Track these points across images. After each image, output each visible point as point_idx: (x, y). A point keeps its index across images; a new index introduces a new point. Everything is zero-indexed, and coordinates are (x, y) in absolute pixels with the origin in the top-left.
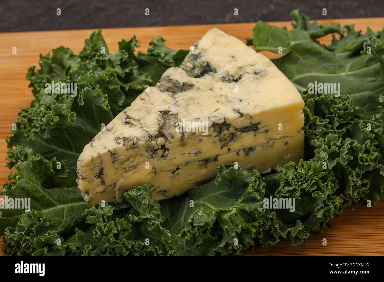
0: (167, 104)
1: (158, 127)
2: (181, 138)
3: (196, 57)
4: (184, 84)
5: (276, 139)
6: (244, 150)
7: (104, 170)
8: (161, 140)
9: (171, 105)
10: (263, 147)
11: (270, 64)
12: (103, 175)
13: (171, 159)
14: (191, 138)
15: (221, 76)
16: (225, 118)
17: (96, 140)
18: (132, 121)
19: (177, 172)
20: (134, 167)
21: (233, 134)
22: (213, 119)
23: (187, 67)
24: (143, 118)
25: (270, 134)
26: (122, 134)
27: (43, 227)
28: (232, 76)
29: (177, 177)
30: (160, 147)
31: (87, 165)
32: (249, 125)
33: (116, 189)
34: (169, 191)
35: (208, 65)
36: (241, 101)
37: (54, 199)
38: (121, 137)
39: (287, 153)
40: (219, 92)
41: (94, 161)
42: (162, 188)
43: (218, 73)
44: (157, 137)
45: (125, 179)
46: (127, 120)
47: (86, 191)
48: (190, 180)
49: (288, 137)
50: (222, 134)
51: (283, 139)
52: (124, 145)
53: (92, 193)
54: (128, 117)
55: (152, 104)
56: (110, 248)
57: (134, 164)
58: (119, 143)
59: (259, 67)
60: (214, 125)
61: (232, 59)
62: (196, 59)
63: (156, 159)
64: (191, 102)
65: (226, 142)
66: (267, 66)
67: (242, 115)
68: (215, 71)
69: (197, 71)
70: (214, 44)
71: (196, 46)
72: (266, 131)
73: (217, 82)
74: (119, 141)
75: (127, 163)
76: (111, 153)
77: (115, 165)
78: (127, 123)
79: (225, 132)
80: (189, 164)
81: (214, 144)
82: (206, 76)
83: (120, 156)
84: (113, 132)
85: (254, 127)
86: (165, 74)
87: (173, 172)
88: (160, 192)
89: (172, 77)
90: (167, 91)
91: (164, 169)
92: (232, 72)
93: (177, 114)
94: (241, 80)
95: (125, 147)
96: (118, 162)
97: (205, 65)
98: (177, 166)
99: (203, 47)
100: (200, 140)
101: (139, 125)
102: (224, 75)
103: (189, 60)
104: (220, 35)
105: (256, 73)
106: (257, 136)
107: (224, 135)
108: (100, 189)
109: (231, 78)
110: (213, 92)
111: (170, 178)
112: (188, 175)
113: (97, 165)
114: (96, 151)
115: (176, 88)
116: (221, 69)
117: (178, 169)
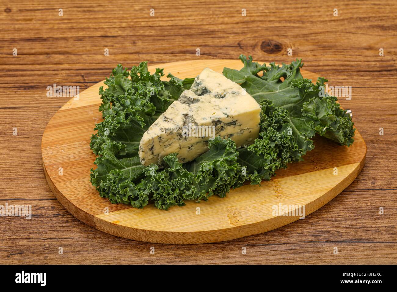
0: (186, 110)
1: (183, 123)
3: (198, 84)
4: (194, 99)
5: (245, 129)
6: (228, 136)
7: (154, 147)
9: (188, 111)
10: (237, 134)
12: (153, 149)
13: (189, 141)
15: (214, 95)
16: (219, 118)
17: (150, 130)
18: (168, 120)
19: (191, 148)
20: (170, 145)
21: (222, 127)
22: (213, 119)
23: (194, 90)
24: (174, 118)
25: (242, 127)
26: (164, 127)
27: (122, 179)
28: (220, 95)
29: (191, 150)
31: (146, 144)
32: (231, 122)
33: (159, 157)
34: (186, 158)
35: (206, 89)
36: (227, 108)
37: (124, 165)
39: (250, 138)
40: (214, 104)
41: (150, 141)
42: (183, 157)
43: (212, 93)
45: (164, 151)
46: (165, 119)
47: (143, 158)
48: (198, 153)
49: (251, 128)
50: (217, 127)
51: (249, 129)
52: (166, 132)
53: (146, 159)
54: (165, 118)
55: (178, 110)
56: (161, 186)
57: (170, 143)
58: (163, 132)
59: (234, 90)
60: (213, 121)
61: (219, 85)
62: (198, 86)
63: (182, 141)
64: (199, 109)
65: (219, 131)
66: (239, 89)
67: (228, 116)
68: (210, 92)
69: (199, 92)
70: (208, 77)
71: (198, 78)
72: (240, 125)
73: (212, 98)
74: (163, 130)
75: (166, 143)
76: (159, 137)
77: (160, 144)
78: (165, 121)
79: (219, 126)
80: (198, 144)
82: (205, 95)
83: (163, 139)
84: (159, 125)
85: (234, 123)
86: (183, 94)
87: (189, 148)
88: (182, 159)
89: (187, 96)
90: (185, 103)
91: (185, 146)
92: (220, 93)
93: (193, 116)
94: (225, 97)
95: (166, 134)
96: (162, 142)
97: (204, 89)
99: (202, 79)
101: (172, 122)
102: (216, 94)
103: (194, 86)
104: (211, 72)
105: (233, 93)
106: (235, 128)
107: (218, 127)
108: (151, 157)
109: (220, 96)
110: (211, 103)
111: (187, 151)
112: (197, 150)
113: (151, 143)
114: (150, 136)
115: (190, 102)
116: (214, 91)
117: (192, 146)
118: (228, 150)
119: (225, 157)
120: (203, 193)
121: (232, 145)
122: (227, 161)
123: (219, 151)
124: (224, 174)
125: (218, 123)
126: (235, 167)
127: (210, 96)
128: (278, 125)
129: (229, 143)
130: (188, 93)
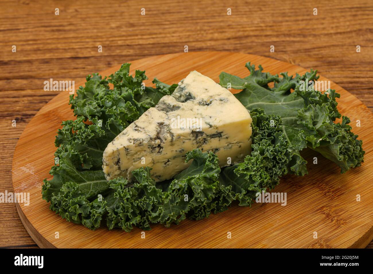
0: (162, 118)
1: (156, 133)
2: (171, 140)
3: (182, 89)
4: (173, 106)
5: (233, 143)
6: (212, 150)
7: (120, 160)
8: (158, 141)
9: (165, 119)
10: (224, 149)
11: (231, 94)
12: (120, 163)
14: (178, 140)
15: (198, 102)
17: (116, 140)
18: (140, 129)
19: (168, 163)
20: (139, 158)
21: (205, 139)
22: (192, 129)
23: (176, 95)
24: (147, 127)
25: (229, 140)
26: (133, 137)
28: (206, 102)
29: (168, 166)
30: (157, 146)
31: (109, 156)
32: (216, 133)
34: (162, 176)
35: (190, 95)
36: (211, 117)
37: (85, 178)
38: (132, 138)
39: (240, 154)
40: (197, 112)
41: (114, 153)
42: (158, 174)
43: (196, 100)
44: (155, 139)
45: (134, 166)
46: (136, 128)
47: (108, 174)
48: (177, 169)
49: (241, 142)
50: (198, 139)
51: (238, 143)
52: (134, 143)
53: (112, 175)
54: (136, 126)
55: (153, 118)
56: (123, 206)
57: (140, 156)
58: (131, 142)
59: (223, 96)
60: (193, 132)
61: (206, 91)
62: (182, 91)
63: (155, 154)
65: (201, 144)
66: (229, 96)
67: (211, 126)
68: (194, 98)
69: (182, 99)
70: (194, 81)
71: (182, 82)
72: (227, 138)
73: (195, 105)
75: (135, 156)
76: (126, 148)
77: (127, 157)
78: (136, 130)
79: (200, 137)
80: (176, 158)
81: (192, 145)
82: (188, 101)
83: (131, 151)
84: (127, 135)
85: (219, 135)
86: (161, 100)
87: (165, 164)
88: (156, 176)
89: (166, 102)
90: (163, 110)
91: (160, 161)
92: (206, 99)
93: (169, 125)
94: (211, 104)
95: (134, 145)
96: (130, 154)
97: (187, 94)
98: (168, 159)
99: (187, 83)
100: (184, 142)
101: (143, 132)
102: (200, 101)
103: (177, 91)
104: (198, 75)
105: (221, 100)
106: (221, 141)
107: (199, 139)
108: (117, 172)
109: (205, 103)
110: (193, 111)
111: (163, 167)
112: (175, 166)
113: (116, 156)
114: (115, 147)
115: (169, 109)
116: (199, 97)
117: (168, 161)
118: (207, 165)
119: (205, 174)
120: (172, 216)
121: (213, 159)
122: (205, 178)
123: (199, 167)
124: (199, 193)
125: (199, 135)
126: (214, 186)
127: (193, 103)
128: (272, 138)
129: (210, 157)
130: (169, 100)
